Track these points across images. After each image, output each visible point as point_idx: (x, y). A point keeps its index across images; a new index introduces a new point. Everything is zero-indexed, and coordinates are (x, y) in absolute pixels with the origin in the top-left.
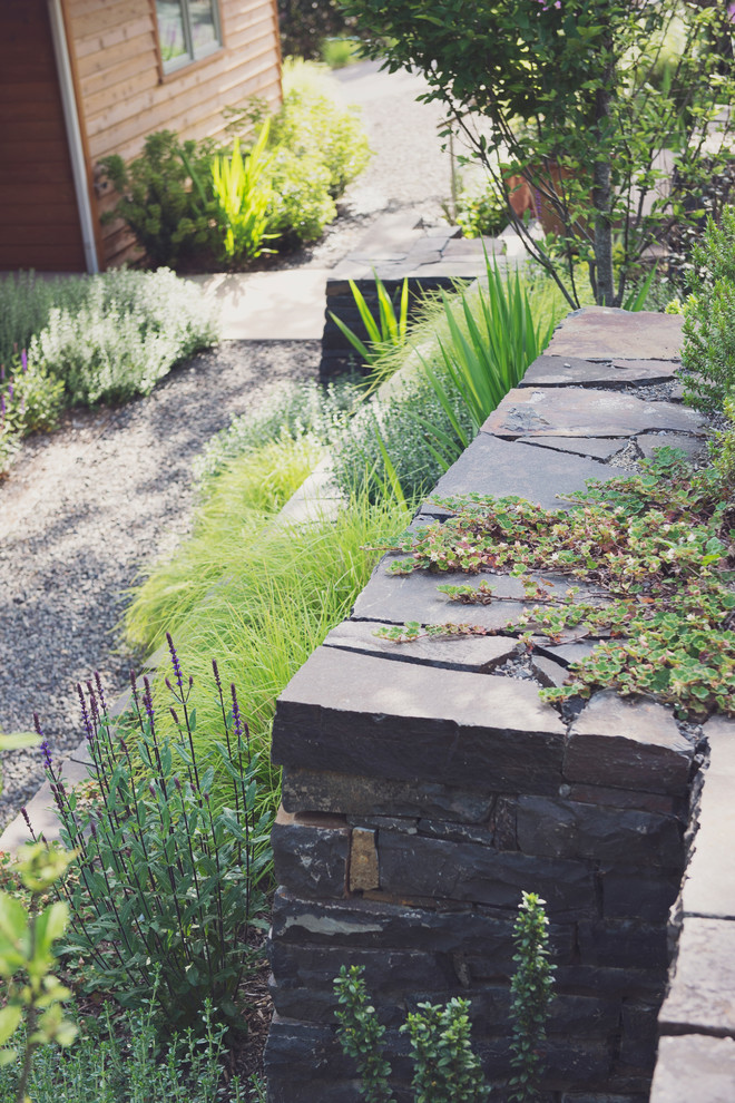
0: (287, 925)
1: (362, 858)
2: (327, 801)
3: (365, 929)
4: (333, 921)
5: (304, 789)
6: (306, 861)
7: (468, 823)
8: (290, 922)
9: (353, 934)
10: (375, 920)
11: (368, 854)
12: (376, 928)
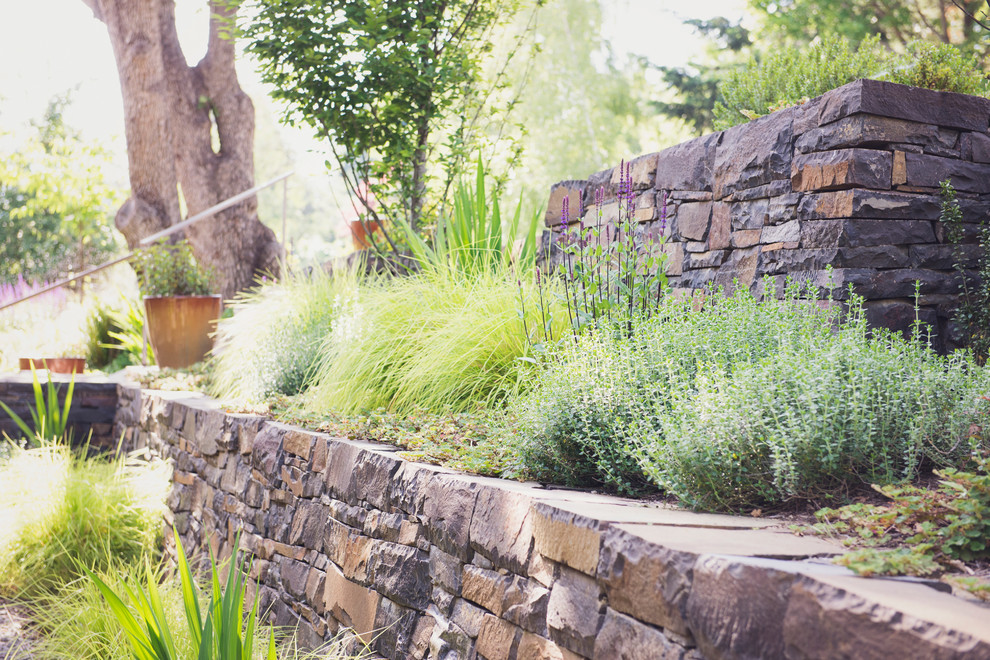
0: (862, 204)
1: (899, 166)
2: (883, 135)
3: (900, 205)
4: (884, 201)
5: (873, 128)
6: (873, 167)
7: (947, 147)
8: (863, 202)
9: (895, 209)
10: (905, 199)
11: (902, 164)
12: (906, 204)
